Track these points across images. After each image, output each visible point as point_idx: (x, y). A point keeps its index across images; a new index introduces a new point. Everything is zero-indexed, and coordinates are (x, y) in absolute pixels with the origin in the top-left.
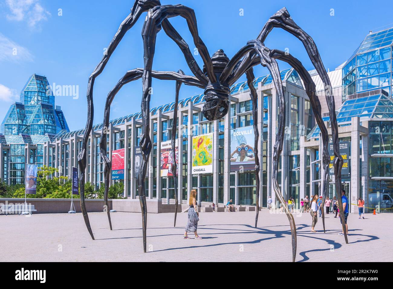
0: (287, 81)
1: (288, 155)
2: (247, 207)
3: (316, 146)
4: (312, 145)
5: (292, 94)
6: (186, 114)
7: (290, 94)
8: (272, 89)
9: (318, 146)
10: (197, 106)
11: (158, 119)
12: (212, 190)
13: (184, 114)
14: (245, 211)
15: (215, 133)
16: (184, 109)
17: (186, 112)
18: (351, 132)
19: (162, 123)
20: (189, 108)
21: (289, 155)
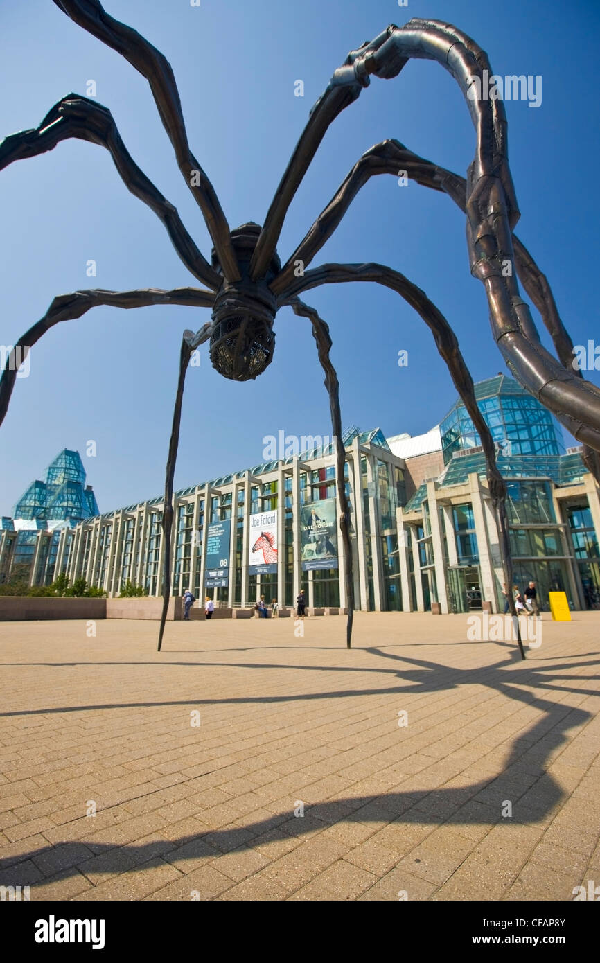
0: (371, 443)
1: (379, 536)
2: (327, 609)
3: (419, 520)
4: (413, 519)
5: (379, 459)
6: (243, 488)
7: (376, 458)
8: (352, 451)
9: (422, 520)
10: (257, 478)
11: (206, 495)
12: (276, 586)
13: (240, 488)
14: (323, 615)
15: (280, 509)
16: (240, 481)
17: (242, 484)
18: (470, 494)
19: (211, 500)
20: (246, 480)
21: (381, 535)
